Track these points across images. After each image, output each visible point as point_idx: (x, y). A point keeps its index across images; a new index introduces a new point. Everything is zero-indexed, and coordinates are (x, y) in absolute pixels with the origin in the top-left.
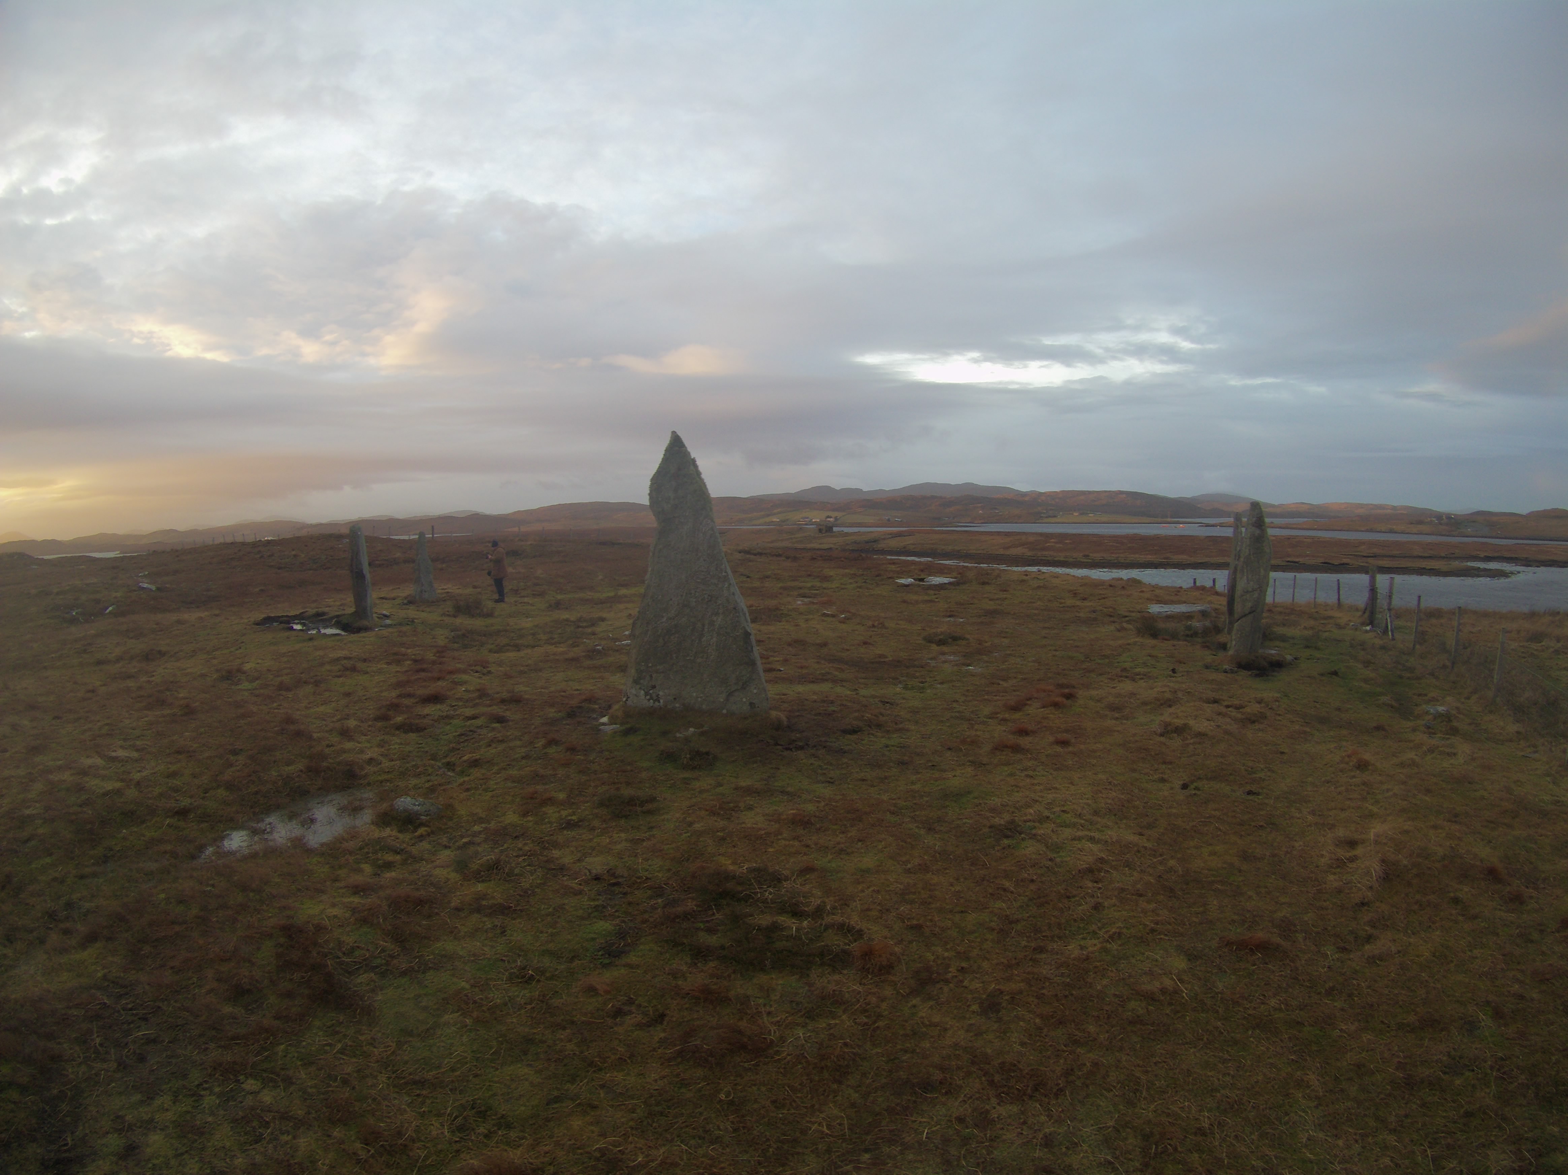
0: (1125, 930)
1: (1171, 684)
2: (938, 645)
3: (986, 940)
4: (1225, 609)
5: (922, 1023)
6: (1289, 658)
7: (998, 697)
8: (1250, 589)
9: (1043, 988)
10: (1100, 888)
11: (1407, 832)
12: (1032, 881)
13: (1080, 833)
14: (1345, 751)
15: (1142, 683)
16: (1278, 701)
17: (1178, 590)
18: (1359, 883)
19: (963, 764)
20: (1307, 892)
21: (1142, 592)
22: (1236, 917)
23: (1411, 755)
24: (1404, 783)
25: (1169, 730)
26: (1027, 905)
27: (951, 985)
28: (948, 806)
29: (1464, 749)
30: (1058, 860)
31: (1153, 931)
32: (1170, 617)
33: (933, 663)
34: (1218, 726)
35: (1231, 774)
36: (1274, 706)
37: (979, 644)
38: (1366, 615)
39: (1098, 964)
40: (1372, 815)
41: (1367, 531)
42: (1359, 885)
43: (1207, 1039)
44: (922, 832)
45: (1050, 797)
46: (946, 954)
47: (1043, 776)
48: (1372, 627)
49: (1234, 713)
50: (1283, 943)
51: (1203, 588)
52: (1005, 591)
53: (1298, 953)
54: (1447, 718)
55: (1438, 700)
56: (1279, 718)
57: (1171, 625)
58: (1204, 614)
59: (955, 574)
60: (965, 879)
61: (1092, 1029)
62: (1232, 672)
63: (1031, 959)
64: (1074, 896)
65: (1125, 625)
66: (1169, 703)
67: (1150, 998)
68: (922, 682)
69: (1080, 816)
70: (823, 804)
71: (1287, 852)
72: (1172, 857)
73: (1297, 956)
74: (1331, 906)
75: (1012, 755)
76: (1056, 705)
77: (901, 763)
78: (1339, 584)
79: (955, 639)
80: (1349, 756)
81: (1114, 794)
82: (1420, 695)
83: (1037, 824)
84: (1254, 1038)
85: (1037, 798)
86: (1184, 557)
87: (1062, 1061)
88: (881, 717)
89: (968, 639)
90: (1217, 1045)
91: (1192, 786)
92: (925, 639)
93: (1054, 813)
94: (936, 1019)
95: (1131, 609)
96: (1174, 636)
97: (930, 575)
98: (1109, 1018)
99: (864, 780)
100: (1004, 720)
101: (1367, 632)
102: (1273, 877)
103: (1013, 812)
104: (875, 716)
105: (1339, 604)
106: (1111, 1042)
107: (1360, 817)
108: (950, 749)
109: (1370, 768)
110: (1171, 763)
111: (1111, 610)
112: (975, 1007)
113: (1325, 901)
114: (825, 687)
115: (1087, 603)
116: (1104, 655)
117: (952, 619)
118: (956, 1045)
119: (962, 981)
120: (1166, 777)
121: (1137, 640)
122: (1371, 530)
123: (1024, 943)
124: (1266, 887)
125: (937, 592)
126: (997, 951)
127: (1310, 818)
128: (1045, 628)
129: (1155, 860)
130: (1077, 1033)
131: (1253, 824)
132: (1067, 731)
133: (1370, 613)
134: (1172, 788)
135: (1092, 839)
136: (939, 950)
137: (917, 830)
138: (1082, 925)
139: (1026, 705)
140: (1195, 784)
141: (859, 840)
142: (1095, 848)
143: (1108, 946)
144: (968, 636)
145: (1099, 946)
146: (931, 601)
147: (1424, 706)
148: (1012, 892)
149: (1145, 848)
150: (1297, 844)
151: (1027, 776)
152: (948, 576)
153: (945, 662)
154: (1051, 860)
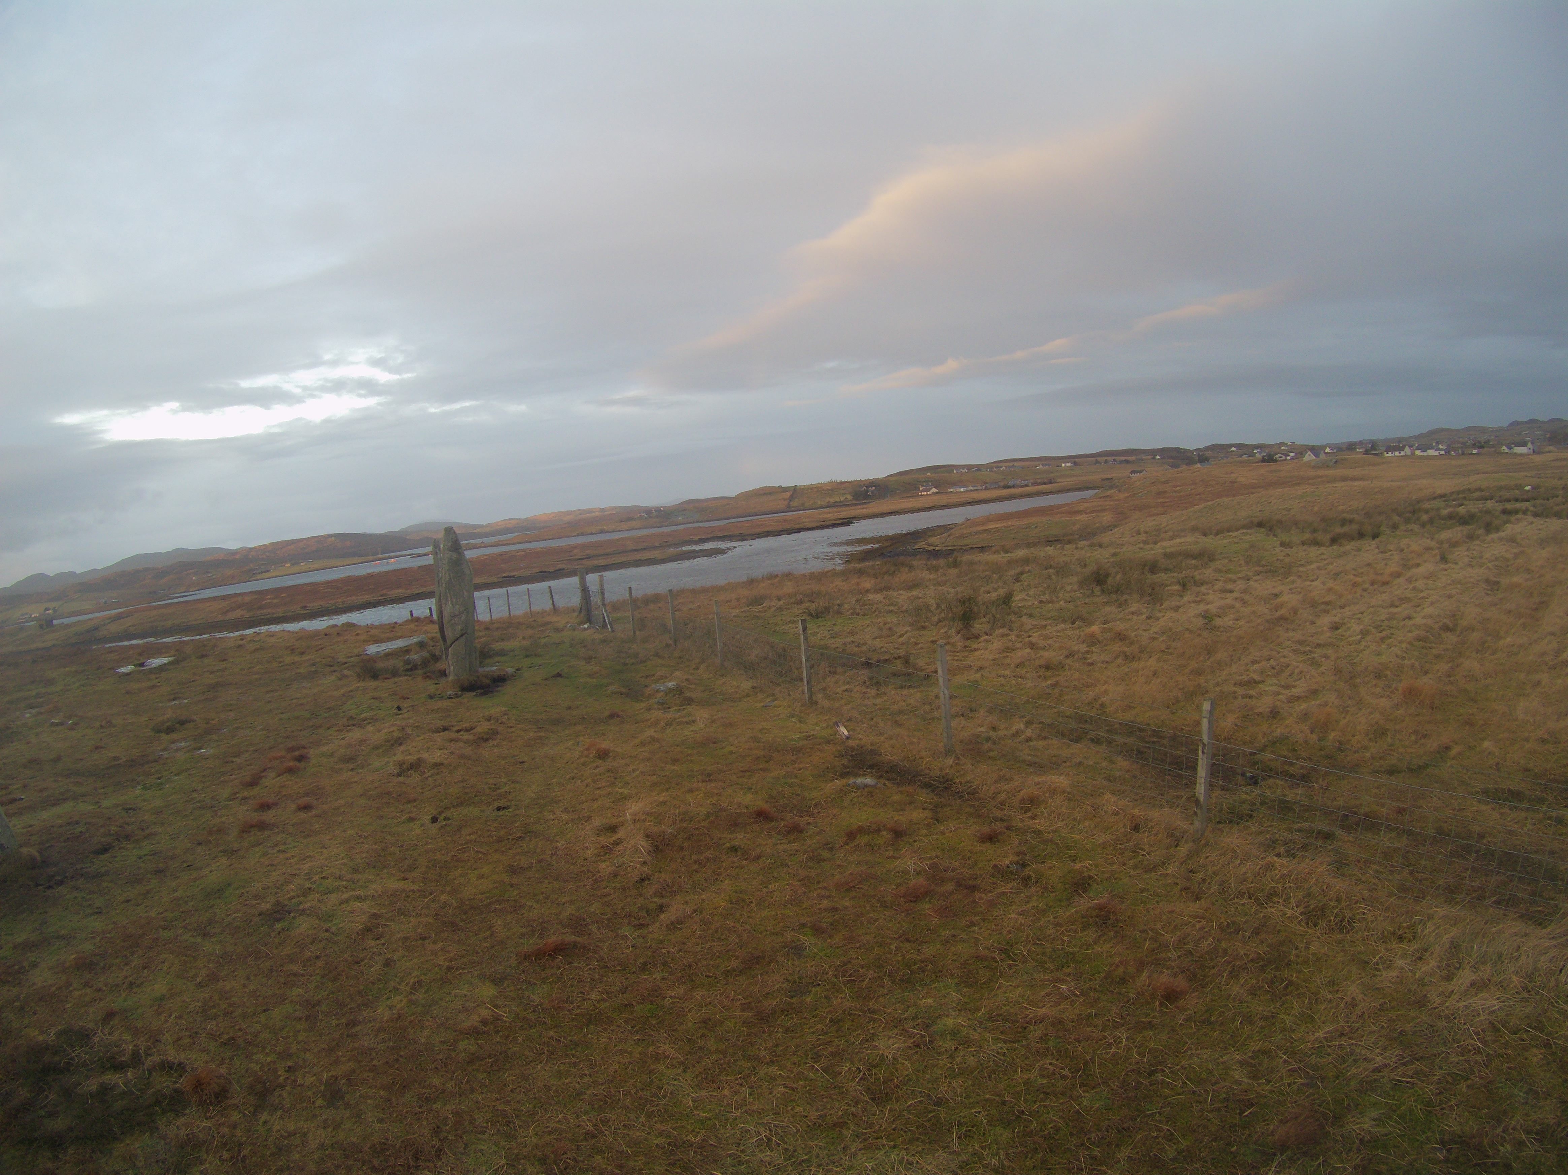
0: (423, 977)
1: (398, 723)
2: (167, 734)
3: (299, 1031)
4: (439, 635)
5: (281, 1136)
6: (510, 670)
7: (234, 776)
8: (457, 613)
9: (372, 1059)
10: (384, 944)
11: (665, 803)
12: (317, 957)
13: (346, 896)
14: (584, 745)
15: (370, 728)
16: (507, 714)
17: (393, 626)
18: (631, 862)
19: (216, 857)
20: (584, 885)
21: (357, 635)
22: (524, 930)
23: (650, 732)
24: (648, 760)
25: (405, 769)
26: (322, 983)
27: (287, 1088)
28: (214, 905)
29: (702, 714)
30: (334, 929)
31: (449, 968)
32: (389, 655)
33: (166, 754)
34: (452, 753)
35: (476, 796)
36: (504, 720)
37: (207, 723)
38: (582, 614)
39: (412, 1018)
40: (625, 798)
41: (578, 535)
42: (632, 864)
43: (548, 1051)
44: (199, 940)
45: (306, 867)
46: (269, 1059)
47: (294, 847)
48: (590, 624)
49: (466, 736)
50: (578, 939)
51: (418, 619)
52: (224, 660)
53: (598, 943)
54: (679, 691)
55: (666, 677)
56: (513, 730)
57: (391, 663)
58: (422, 645)
59: (173, 652)
60: (256, 975)
61: (436, 1081)
62: (457, 696)
63: (348, 1036)
64: (362, 960)
65: (346, 672)
66: (399, 742)
67: (474, 1033)
68: (159, 778)
69: (340, 878)
70: (98, 939)
71: (552, 854)
72: (443, 892)
73: (597, 946)
74: (612, 891)
75: (259, 833)
76: (290, 770)
77: (158, 872)
78: (551, 590)
79: (182, 723)
80: (588, 749)
81: (367, 846)
82: (647, 677)
83: (302, 899)
84: (592, 1034)
85: (295, 872)
86: (400, 591)
87: (425, 1123)
88: (126, 826)
89: (194, 721)
90: (560, 1053)
91: (442, 818)
92: (153, 730)
93: (315, 882)
94: (291, 1127)
95: (350, 655)
96: (394, 673)
97: (149, 658)
98: (446, 1066)
99: (128, 901)
100: (244, 798)
101: (585, 629)
102: (546, 881)
103: (276, 893)
104: (121, 827)
105: (555, 609)
106: (460, 1088)
107: (613, 802)
108: (200, 844)
109: (611, 754)
110: (415, 801)
111: (329, 659)
112: (319, 1102)
113: (604, 888)
114: (66, 808)
115: (306, 657)
116: (329, 708)
117: (177, 702)
118: (322, 1146)
119: (295, 1081)
120: (413, 815)
121: (358, 685)
122: (582, 534)
123: (334, 1022)
124: (542, 893)
125: (158, 676)
126: (313, 1039)
127: (565, 816)
128: (268, 692)
129: (427, 900)
130: (424, 1090)
131: (510, 837)
132: (307, 794)
133: (586, 611)
134: (422, 825)
135: (359, 898)
136: (261, 1057)
137: (192, 940)
138: (381, 986)
139: (261, 777)
140: (443, 815)
141: (144, 968)
142: (365, 906)
143: (414, 997)
144: (195, 717)
145: (405, 1000)
146: (154, 686)
147: (653, 686)
148: (303, 975)
149: (413, 891)
150: (558, 844)
151: (279, 851)
152: (168, 655)
153: (177, 750)
154: (327, 931)
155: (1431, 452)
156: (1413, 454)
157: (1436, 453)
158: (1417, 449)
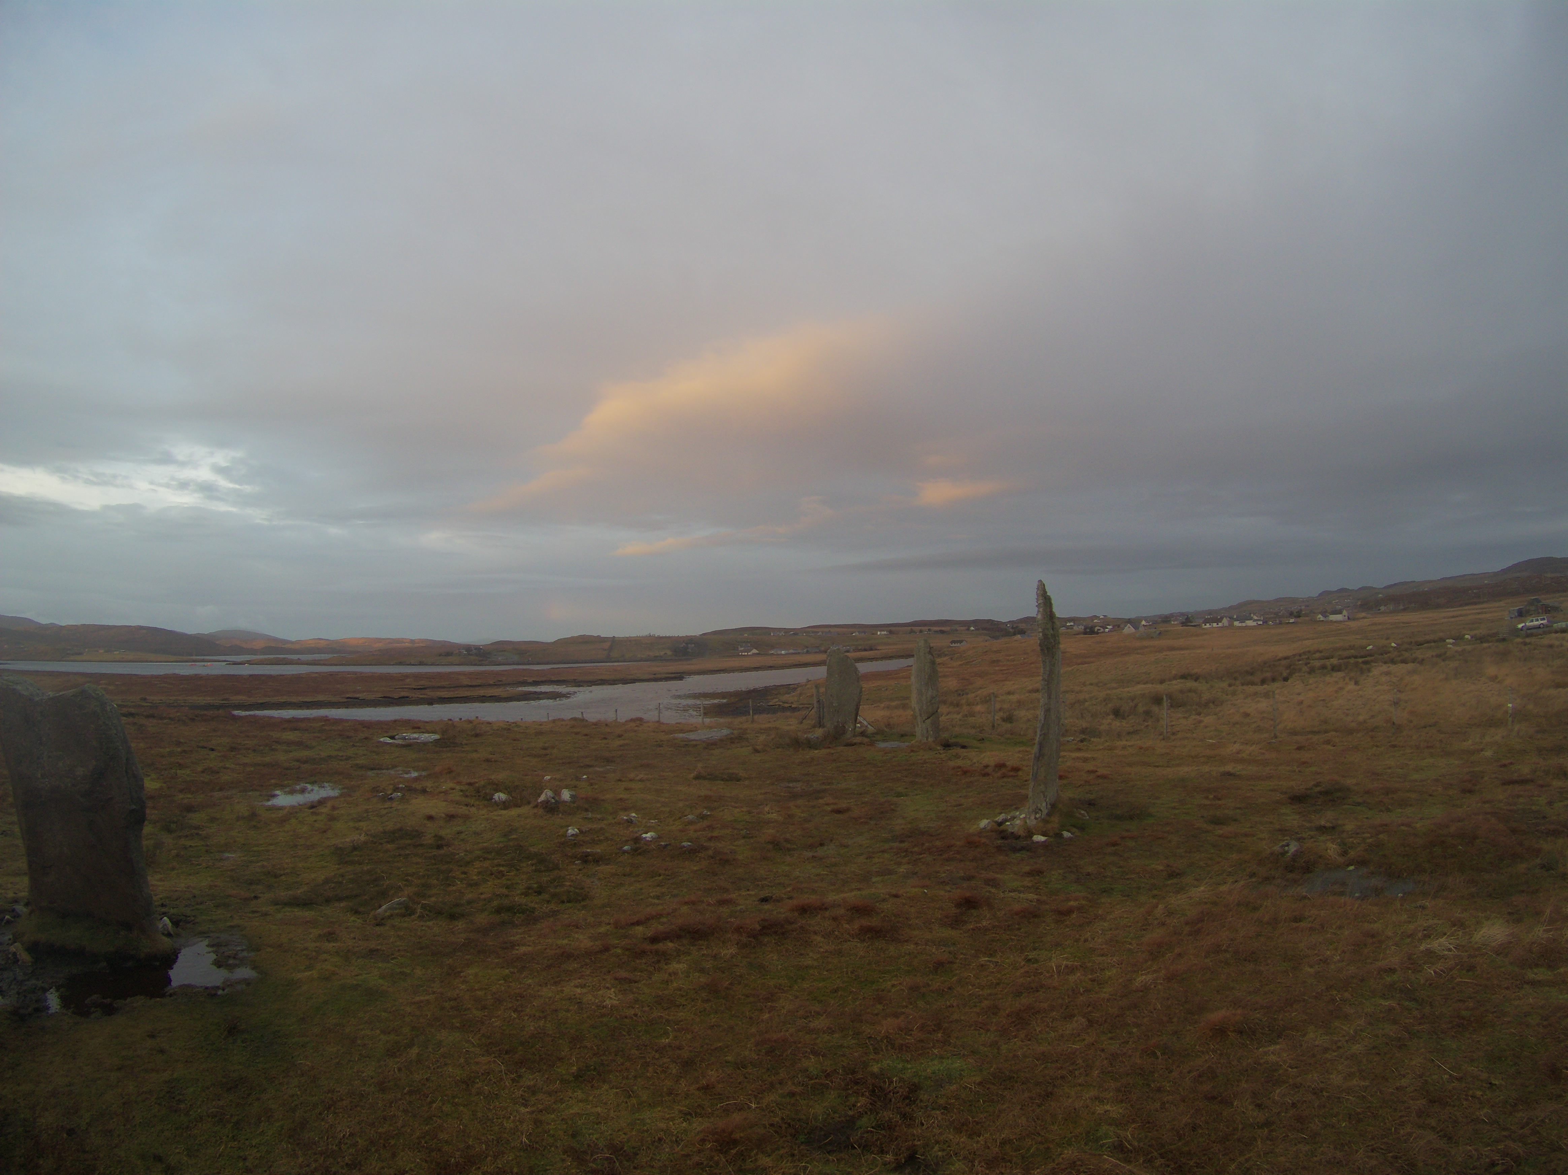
41: (398, 664)
155: (1250, 623)
156: (1231, 625)
157: (1255, 624)
158: (1236, 620)
